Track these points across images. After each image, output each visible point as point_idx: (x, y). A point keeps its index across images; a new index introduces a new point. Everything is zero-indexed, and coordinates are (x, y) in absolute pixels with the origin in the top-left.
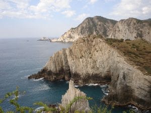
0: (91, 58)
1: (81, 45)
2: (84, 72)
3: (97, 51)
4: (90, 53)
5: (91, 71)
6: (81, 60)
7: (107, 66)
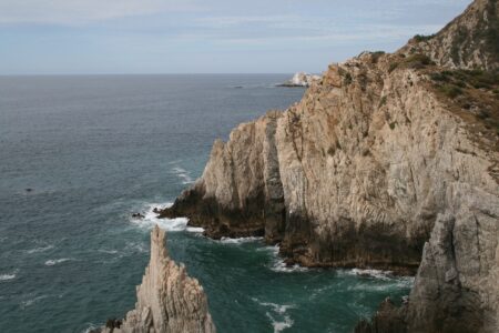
0: (367, 153)
1: (335, 99)
2: (334, 213)
3: (392, 126)
4: (366, 134)
5: (358, 212)
6: (330, 160)
7: (426, 191)
